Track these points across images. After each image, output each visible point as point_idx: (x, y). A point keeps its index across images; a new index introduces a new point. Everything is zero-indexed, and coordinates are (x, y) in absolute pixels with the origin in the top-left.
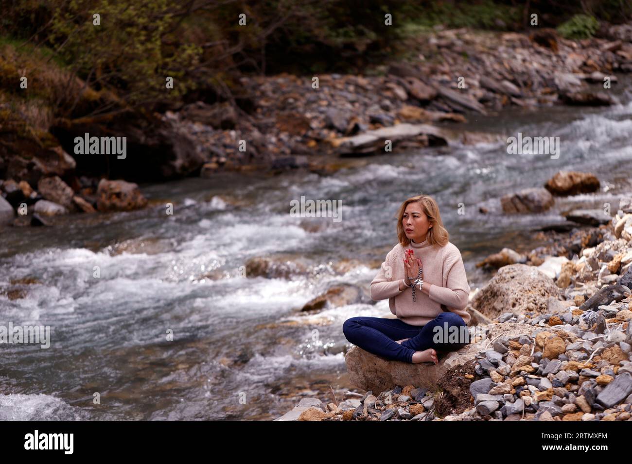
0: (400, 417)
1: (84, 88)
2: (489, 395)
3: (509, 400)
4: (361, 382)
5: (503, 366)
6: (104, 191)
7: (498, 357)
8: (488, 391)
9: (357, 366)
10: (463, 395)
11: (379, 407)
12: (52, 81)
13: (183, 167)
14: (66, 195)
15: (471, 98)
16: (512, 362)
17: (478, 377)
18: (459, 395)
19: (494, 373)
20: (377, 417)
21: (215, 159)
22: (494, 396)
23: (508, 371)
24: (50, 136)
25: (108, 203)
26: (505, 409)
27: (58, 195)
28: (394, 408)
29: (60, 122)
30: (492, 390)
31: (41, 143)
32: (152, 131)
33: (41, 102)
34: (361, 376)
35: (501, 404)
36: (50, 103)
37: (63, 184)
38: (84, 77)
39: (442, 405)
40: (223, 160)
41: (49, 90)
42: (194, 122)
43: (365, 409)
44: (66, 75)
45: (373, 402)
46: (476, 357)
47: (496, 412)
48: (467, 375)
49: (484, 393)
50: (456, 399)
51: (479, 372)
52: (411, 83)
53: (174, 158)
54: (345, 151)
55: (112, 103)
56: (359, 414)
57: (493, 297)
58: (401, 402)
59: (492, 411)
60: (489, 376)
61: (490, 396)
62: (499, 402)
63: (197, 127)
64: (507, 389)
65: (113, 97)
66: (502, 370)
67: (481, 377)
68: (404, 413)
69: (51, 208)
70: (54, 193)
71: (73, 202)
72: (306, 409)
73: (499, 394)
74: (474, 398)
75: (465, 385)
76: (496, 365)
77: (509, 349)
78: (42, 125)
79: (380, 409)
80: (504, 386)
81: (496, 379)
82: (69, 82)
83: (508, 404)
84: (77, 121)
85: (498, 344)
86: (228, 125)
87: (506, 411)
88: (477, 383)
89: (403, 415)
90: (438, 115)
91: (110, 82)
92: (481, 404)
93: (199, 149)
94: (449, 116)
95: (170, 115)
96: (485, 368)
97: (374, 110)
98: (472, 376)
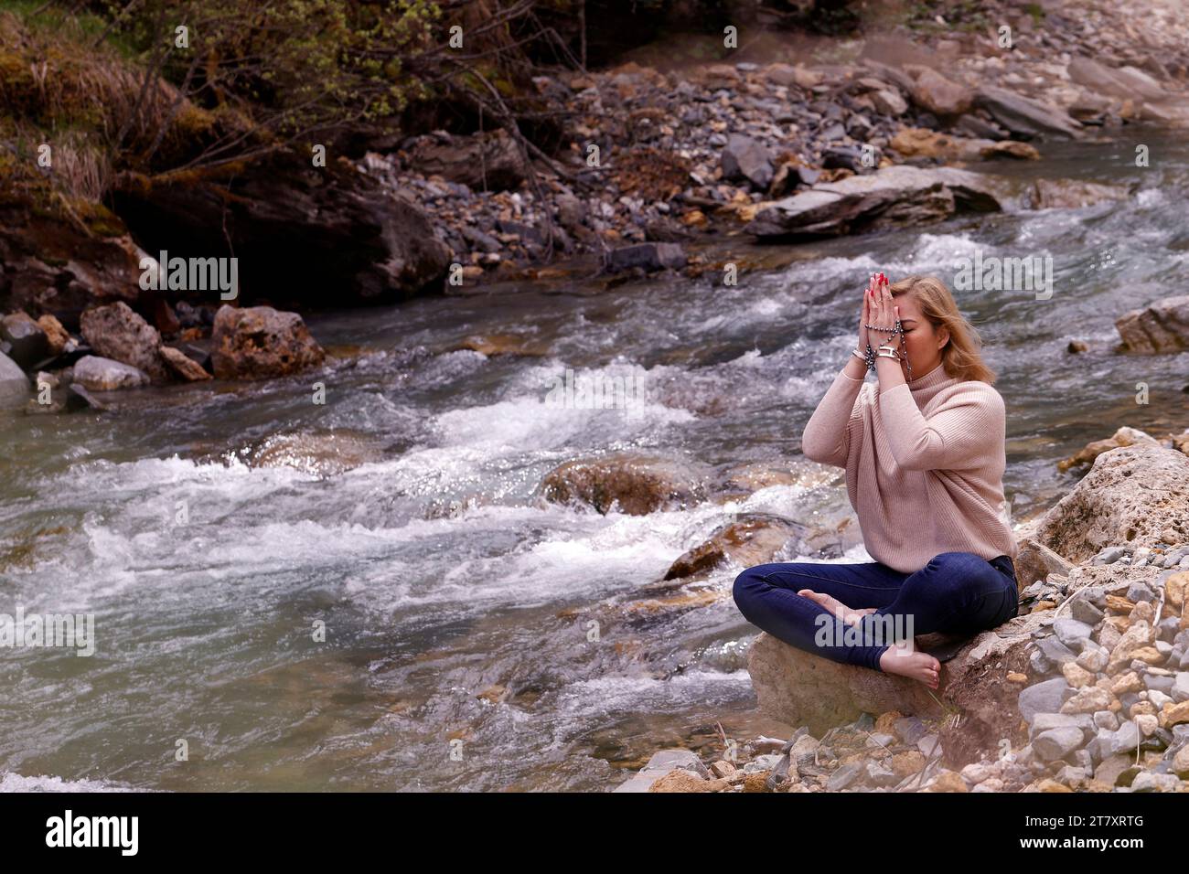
0: (872, 783)
1: (179, 101)
2: (1060, 716)
3: (1106, 726)
4: (785, 709)
5: (1090, 650)
6: (227, 331)
7: (1082, 631)
8: (1059, 707)
9: (773, 673)
10: (1004, 719)
11: (824, 763)
12: (107, 90)
13: (405, 276)
14: (143, 342)
15: (1052, 104)
16: (1113, 642)
17: (1035, 676)
18: (994, 720)
19: (1071, 666)
20: (819, 783)
21: (476, 256)
22: (1071, 718)
23: (1103, 662)
24: (105, 212)
25: (235, 356)
26: (1098, 744)
27: (125, 342)
28: (858, 763)
29: (127, 178)
30: (1068, 705)
31: (86, 228)
32: (332, 195)
33: (81, 136)
34: (785, 696)
35: (1088, 735)
36: (104, 138)
37: (136, 319)
38: (176, 79)
39: (957, 743)
40: (494, 257)
41: (100, 108)
42: (427, 176)
43: (793, 767)
44: (136, 75)
45: (810, 751)
46: (1033, 635)
47: (1077, 753)
48: (1012, 675)
49: (1052, 712)
50: (988, 730)
51: (1040, 668)
52: (915, 76)
53: (385, 255)
54: (768, 229)
55: (241, 134)
56: (779, 779)
57: (1086, 519)
58: (873, 749)
59: (1067, 749)
60: (1061, 674)
61: (1064, 717)
62: (1083, 729)
63: (436, 187)
64: (1101, 700)
65: (245, 122)
66: (1090, 659)
67: (1042, 677)
68: (881, 772)
69: (110, 372)
70: (115, 339)
71: (160, 357)
72: (663, 773)
73: (1084, 712)
74: (1029, 724)
75: (1006, 697)
76: (1076, 649)
77: (1107, 615)
78: (87, 187)
79: (826, 767)
80: (1094, 695)
81: (1076, 680)
82: (144, 88)
83: (1103, 734)
84: (163, 177)
85: (1081, 604)
86: (505, 180)
87: (1099, 749)
88: (1035, 690)
89: (878, 777)
90: (977, 145)
91: (236, 89)
92: (1042, 734)
93: (440, 234)
94: (1001, 146)
95: (373, 160)
96: (1052, 657)
97: (833, 138)
98: (1022, 677)
